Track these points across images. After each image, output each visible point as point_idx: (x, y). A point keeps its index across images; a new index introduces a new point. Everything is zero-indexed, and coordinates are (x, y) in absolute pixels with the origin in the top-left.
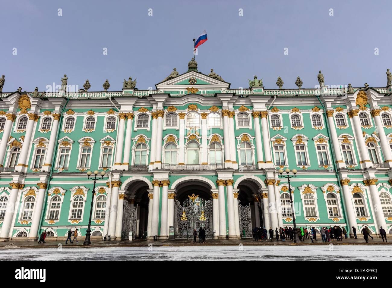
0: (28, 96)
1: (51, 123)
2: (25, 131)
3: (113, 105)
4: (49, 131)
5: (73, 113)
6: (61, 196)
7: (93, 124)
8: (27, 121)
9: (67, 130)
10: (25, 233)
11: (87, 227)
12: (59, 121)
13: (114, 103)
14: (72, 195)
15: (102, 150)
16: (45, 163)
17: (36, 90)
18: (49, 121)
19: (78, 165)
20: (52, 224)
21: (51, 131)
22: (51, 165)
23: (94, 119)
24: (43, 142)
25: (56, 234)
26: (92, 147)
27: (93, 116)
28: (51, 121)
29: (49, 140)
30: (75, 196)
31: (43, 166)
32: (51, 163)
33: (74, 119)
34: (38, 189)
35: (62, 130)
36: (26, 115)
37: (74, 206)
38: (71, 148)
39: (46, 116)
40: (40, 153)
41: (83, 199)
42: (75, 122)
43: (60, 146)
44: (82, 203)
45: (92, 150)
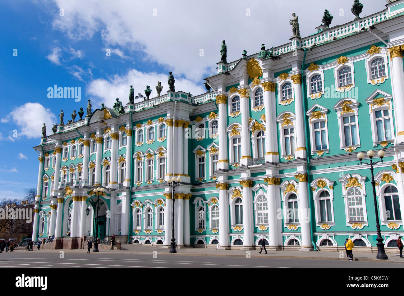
0: (256, 60)
1: (291, 89)
2: (263, 107)
3: (376, 37)
4: (292, 101)
5: (317, 68)
6: (329, 190)
7: (349, 77)
8: (262, 94)
9: (314, 95)
10: (296, 241)
11: (376, 234)
12: (301, 84)
13: (377, 35)
14: (343, 188)
15: (372, 116)
16: (298, 147)
17: (263, 48)
18: (288, 87)
19: (342, 143)
20: (326, 228)
21: (294, 101)
22: (306, 148)
23: (348, 68)
24: (288, 118)
25: (335, 243)
26: (356, 113)
27: (346, 64)
28: (291, 87)
29: (295, 114)
30: (348, 189)
31: (296, 151)
32: (305, 145)
33: (319, 76)
34: (297, 182)
35: (309, 96)
36: (260, 86)
37: (350, 204)
38: (326, 120)
39: (283, 81)
40: (288, 134)
41: (360, 193)
42: (322, 80)
43: (312, 120)
44: (361, 198)
45: (356, 118)
